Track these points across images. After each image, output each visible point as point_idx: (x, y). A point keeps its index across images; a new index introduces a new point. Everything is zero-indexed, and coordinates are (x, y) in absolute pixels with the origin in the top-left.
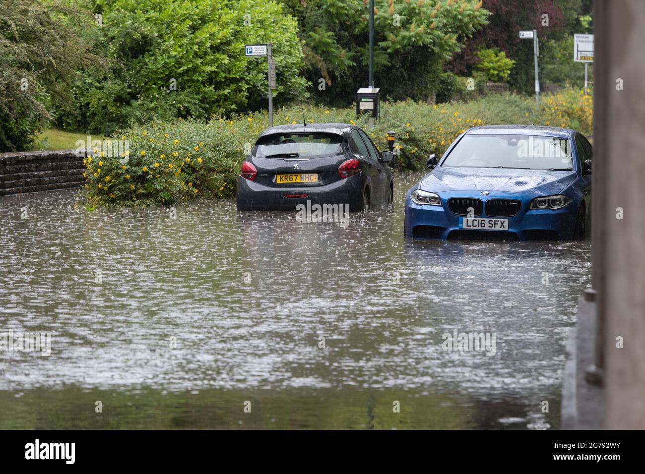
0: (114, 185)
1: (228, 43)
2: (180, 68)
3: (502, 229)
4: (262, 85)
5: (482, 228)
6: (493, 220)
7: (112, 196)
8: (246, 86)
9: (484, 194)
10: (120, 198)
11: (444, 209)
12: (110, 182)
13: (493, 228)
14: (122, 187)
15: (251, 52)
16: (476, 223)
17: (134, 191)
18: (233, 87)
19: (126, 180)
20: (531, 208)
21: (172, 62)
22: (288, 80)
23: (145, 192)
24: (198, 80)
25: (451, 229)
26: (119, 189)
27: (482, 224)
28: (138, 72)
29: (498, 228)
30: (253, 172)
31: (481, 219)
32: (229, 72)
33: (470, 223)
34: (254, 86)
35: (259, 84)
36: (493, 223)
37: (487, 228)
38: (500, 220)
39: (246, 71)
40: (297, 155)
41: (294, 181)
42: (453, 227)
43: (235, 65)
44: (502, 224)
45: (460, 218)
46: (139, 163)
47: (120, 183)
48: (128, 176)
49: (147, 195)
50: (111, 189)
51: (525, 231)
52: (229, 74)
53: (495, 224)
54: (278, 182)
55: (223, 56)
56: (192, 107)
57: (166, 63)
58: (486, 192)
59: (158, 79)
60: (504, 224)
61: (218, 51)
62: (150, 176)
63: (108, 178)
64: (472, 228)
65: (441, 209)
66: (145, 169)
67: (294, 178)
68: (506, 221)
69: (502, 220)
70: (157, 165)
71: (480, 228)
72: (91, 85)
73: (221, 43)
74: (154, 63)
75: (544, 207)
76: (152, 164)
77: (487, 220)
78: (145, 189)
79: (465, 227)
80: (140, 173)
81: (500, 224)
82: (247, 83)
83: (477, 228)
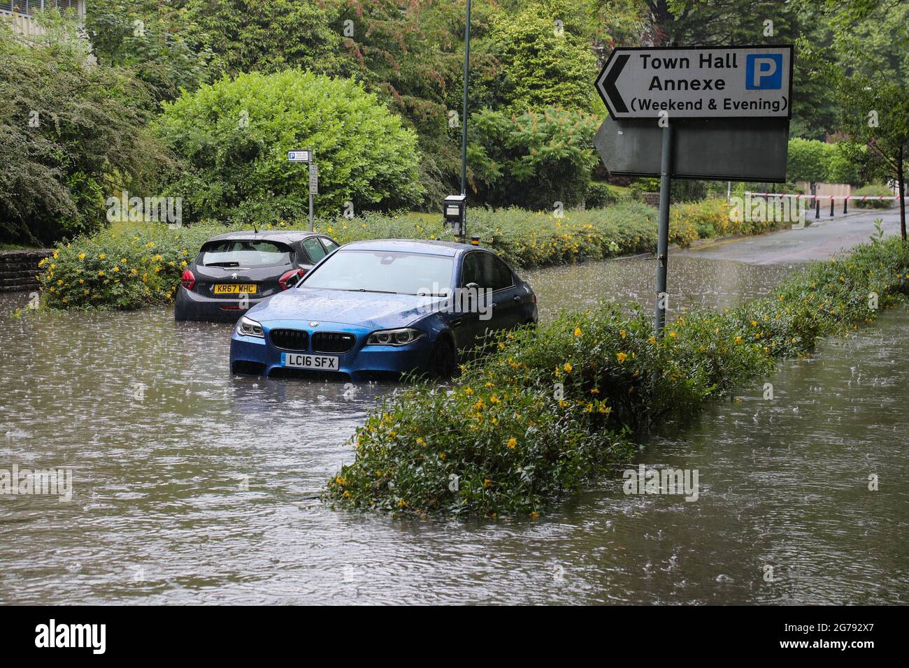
0: (67, 290)
1: (334, 151)
2: (286, 172)
3: (331, 368)
4: (366, 191)
5: (308, 367)
6: (321, 357)
7: (64, 301)
8: (350, 191)
9: (312, 325)
10: (72, 303)
11: (266, 341)
12: (62, 285)
13: (320, 367)
14: (75, 291)
15: (293, 158)
16: (300, 361)
17: (89, 295)
18: (338, 192)
19: (79, 285)
20: (368, 343)
21: (278, 167)
22: (395, 186)
23: (100, 297)
24: (303, 185)
25: (274, 366)
26: (72, 294)
27: (307, 362)
28: (248, 175)
29: (326, 367)
30: (191, 280)
31: (306, 356)
32: (335, 178)
33: (294, 361)
34: (358, 191)
35: (363, 190)
36: (321, 361)
37: (313, 366)
38: (328, 357)
39: (351, 177)
40: (237, 264)
41: (232, 292)
42: (275, 364)
43: (340, 172)
44: (331, 362)
45: (282, 354)
46: (97, 267)
47: (73, 288)
48: (81, 281)
49: (102, 301)
50: (63, 294)
51: (359, 372)
52: (335, 179)
53: (323, 362)
54: (216, 292)
55: (328, 163)
56: (295, 210)
57: (273, 168)
58: (315, 323)
59: (265, 183)
60: (334, 363)
61: (325, 158)
62: (106, 282)
63: (60, 282)
64: (296, 366)
65: (262, 342)
66: (101, 273)
67: (233, 288)
68: (336, 359)
69: (332, 358)
70: (116, 269)
71: (305, 366)
72: (199, 186)
73: (327, 152)
74: (262, 168)
75: (386, 343)
76: (112, 268)
77: (313, 357)
78: (102, 294)
79: (288, 364)
80: (96, 277)
81: (328, 362)
82: (351, 188)
83: (301, 366)
